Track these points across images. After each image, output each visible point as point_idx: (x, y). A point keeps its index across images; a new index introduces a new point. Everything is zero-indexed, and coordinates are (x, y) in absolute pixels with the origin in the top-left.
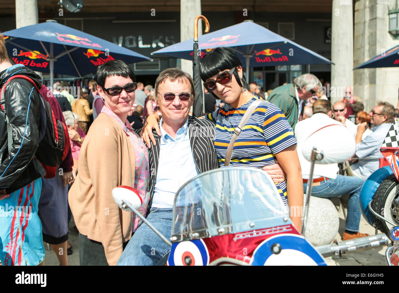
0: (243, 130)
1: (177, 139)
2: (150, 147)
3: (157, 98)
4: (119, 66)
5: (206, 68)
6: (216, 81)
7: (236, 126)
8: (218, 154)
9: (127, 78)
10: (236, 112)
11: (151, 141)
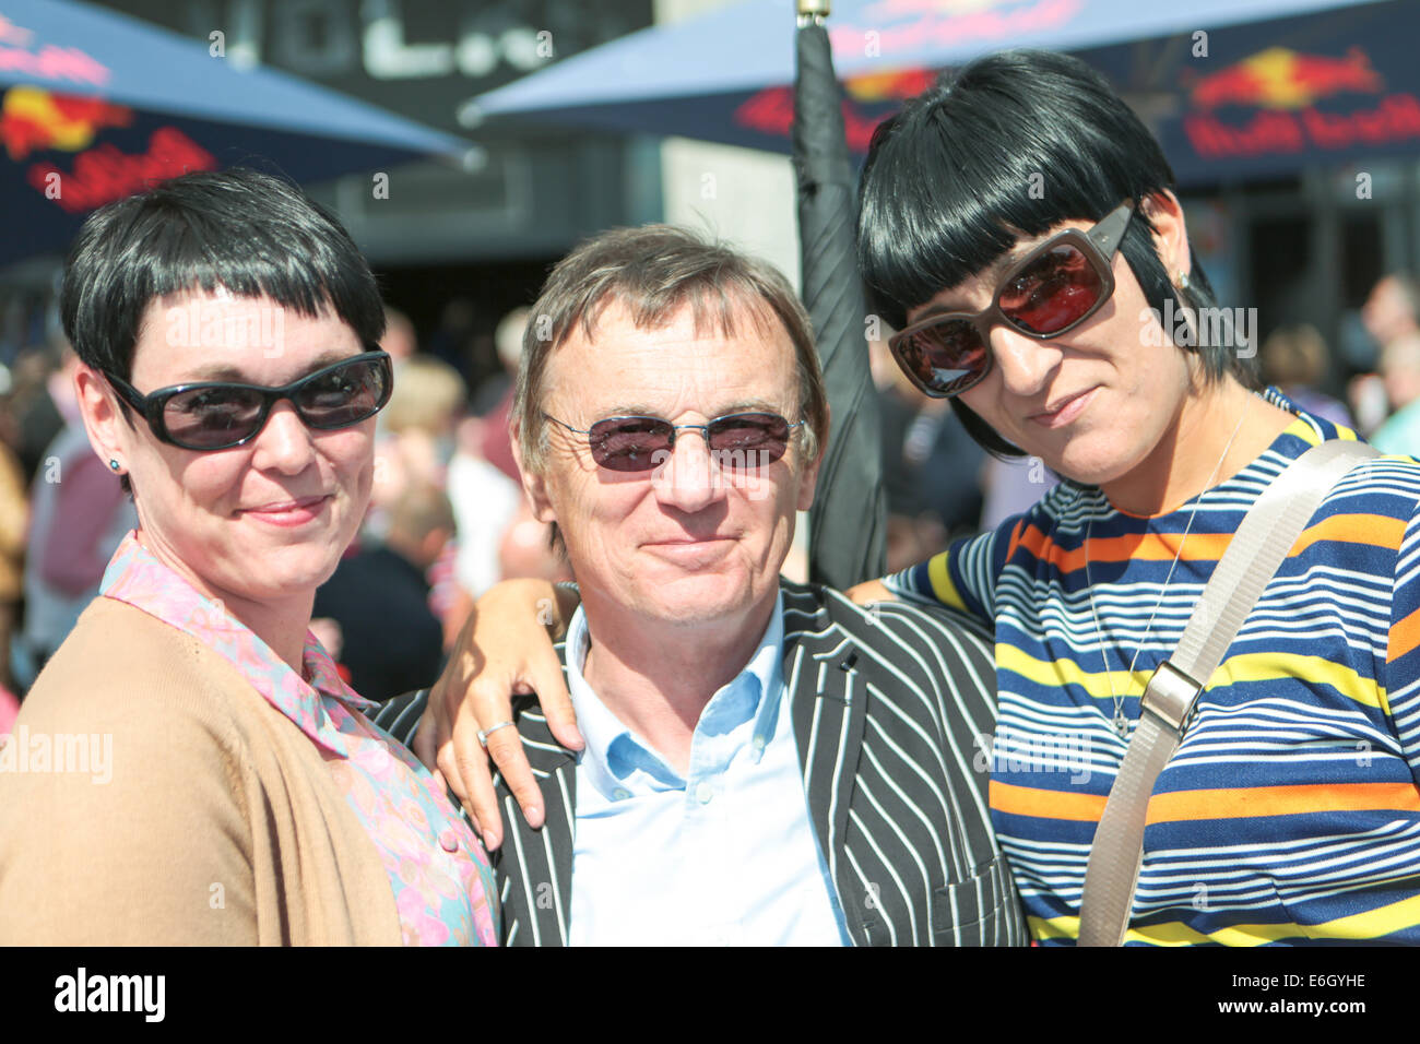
0: (1217, 689)
1: (705, 774)
2: (494, 841)
3: (537, 459)
4: (257, 216)
5: (910, 216)
6: (994, 317)
7: (1156, 661)
8: (1021, 881)
9: (311, 312)
10: (1147, 549)
11: (504, 789)
